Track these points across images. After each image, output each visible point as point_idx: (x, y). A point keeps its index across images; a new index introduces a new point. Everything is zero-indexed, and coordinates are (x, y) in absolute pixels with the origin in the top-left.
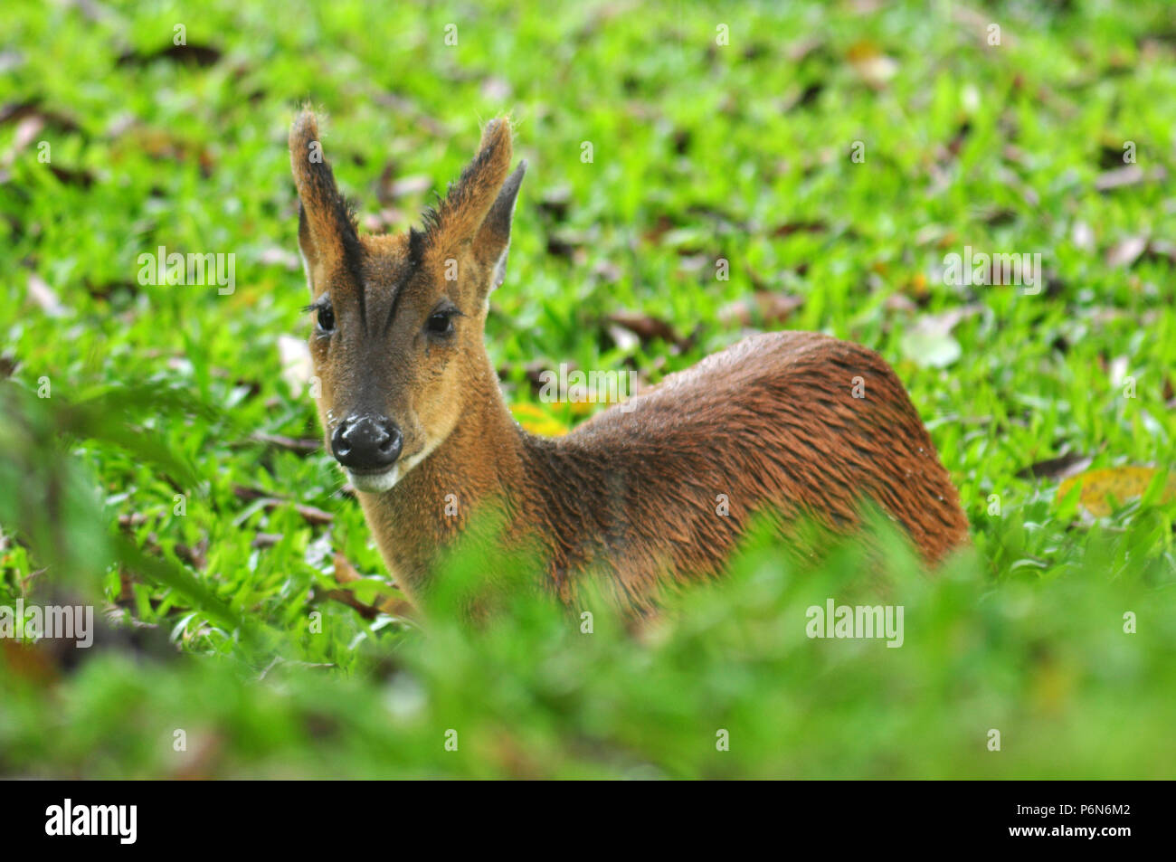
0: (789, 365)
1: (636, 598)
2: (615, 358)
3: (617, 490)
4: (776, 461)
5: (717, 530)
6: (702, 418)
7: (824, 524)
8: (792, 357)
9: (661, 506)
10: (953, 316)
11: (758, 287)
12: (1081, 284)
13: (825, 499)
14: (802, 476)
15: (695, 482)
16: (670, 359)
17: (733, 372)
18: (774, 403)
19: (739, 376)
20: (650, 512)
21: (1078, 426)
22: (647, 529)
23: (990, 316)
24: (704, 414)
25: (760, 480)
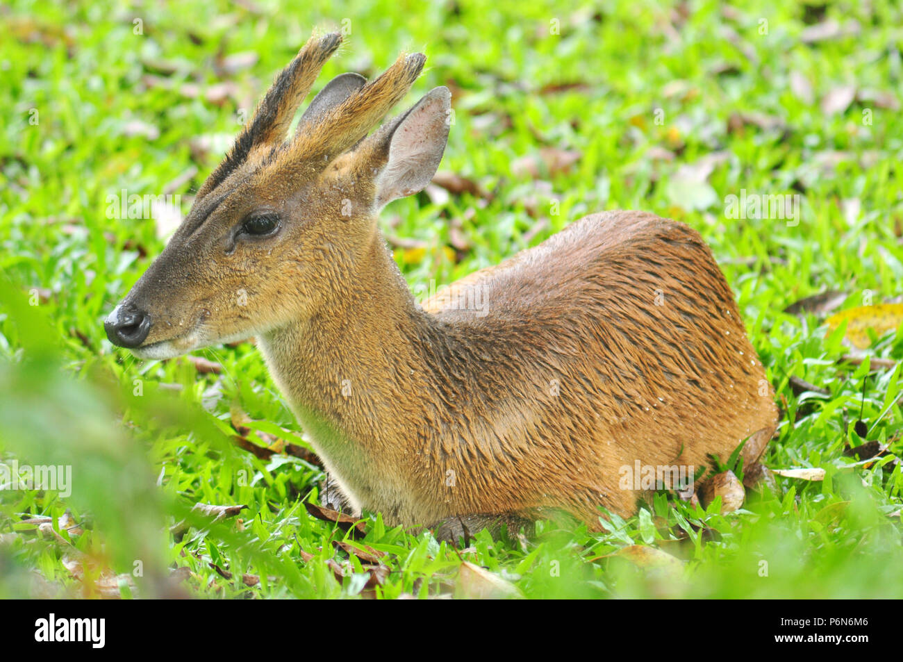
0: (626, 242)
1: (509, 448)
2: (433, 211)
3: (498, 357)
4: (619, 329)
5: (574, 391)
6: (558, 293)
7: (657, 380)
8: (625, 235)
9: (531, 371)
10: (707, 163)
11: (540, 142)
12: (807, 131)
13: (658, 359)
14: (641, 341)
15: (558, 350)
16: (478, 211)
17: (578, 249)
18: (616, 277)
19: (584, 252)
20: (522, 377)
21: (828, 263)
22: (518, 390)
23: (736, 161)
24: (560, 290)
25: (607, 346)
